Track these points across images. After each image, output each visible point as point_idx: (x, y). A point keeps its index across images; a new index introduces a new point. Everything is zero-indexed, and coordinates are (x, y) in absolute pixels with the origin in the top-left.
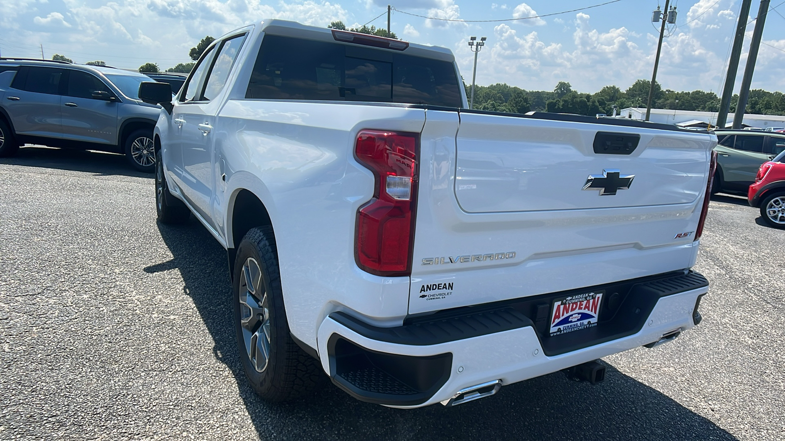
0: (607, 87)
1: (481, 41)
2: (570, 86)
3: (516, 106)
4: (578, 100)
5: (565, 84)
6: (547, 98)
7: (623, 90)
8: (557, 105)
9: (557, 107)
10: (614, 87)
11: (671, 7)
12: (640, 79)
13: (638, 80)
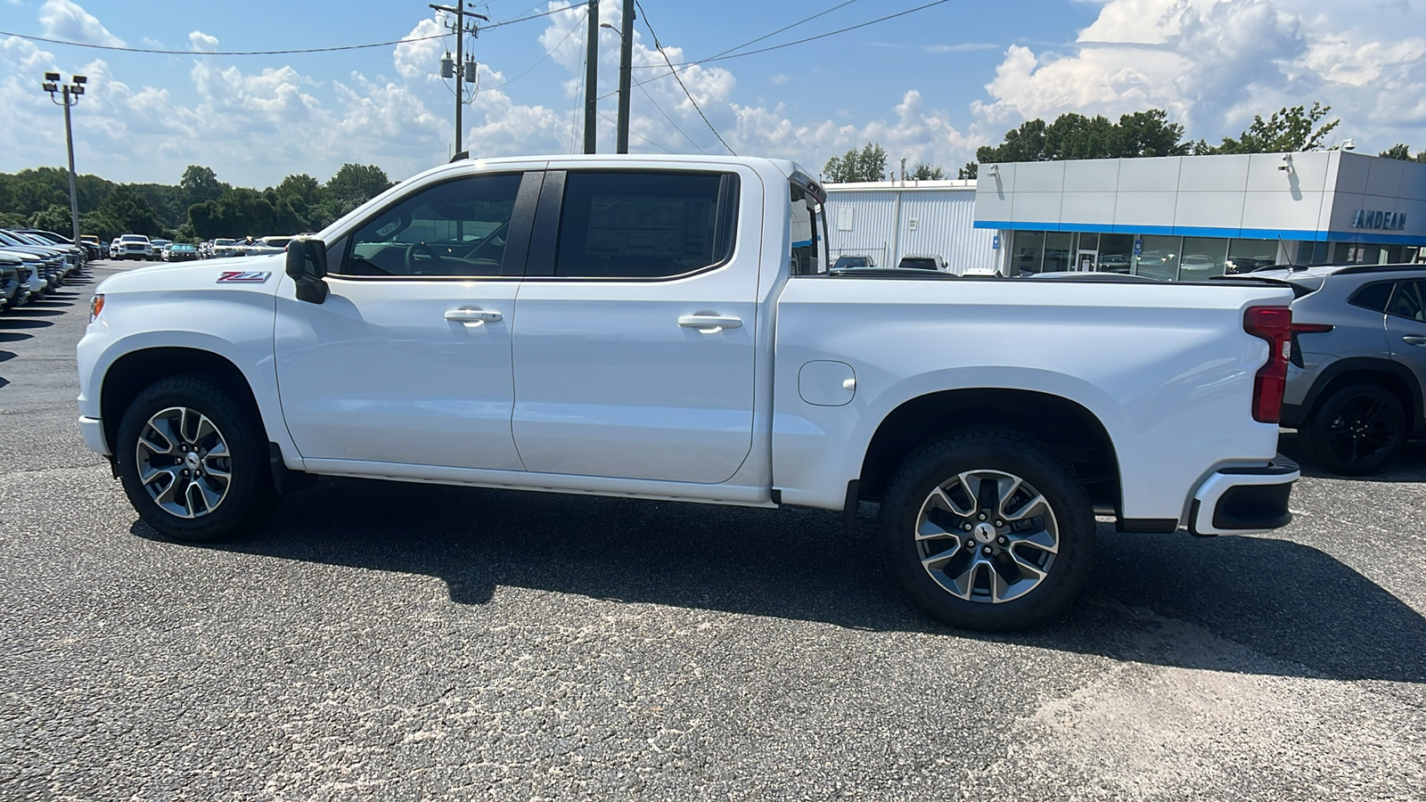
0: (292, 177)
1: (76, 84)
2: (214, 175)
3: (120, 217)
4: (253, 202)
5: (201, 169)
6: (168, 197)
7: (323, 182)
8: (211, 212)
9: (211, 217)
10: (305, 177)
11: (467, 55)
12: (348, 163)
13: (346, 165)
